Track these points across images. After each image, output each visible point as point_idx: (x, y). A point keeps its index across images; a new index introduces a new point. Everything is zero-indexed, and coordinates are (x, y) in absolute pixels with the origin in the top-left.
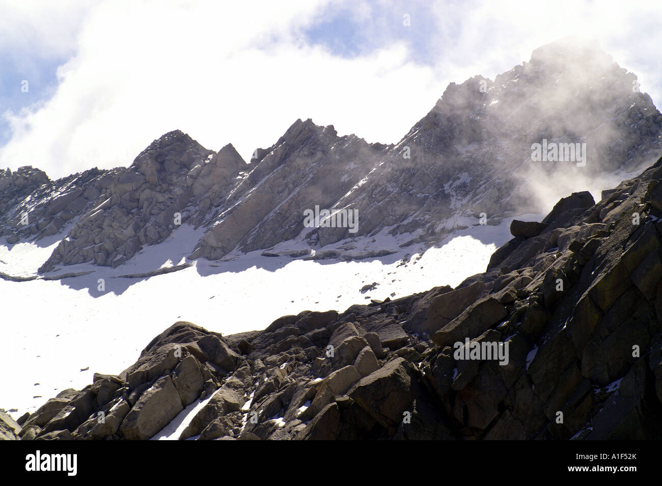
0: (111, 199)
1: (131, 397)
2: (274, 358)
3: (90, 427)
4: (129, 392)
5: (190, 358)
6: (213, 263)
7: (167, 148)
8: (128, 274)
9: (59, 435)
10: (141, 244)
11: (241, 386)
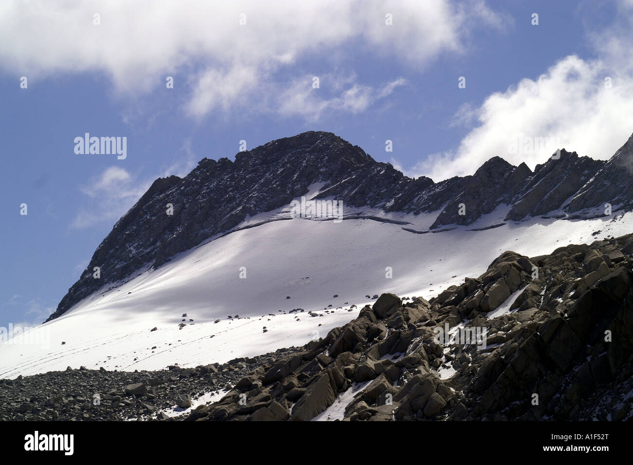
0: (465, 192)
1: (485, 289)
2: (556, 268)
3: (465, 304)
4: (484, 286)
5: (514, 269)
6: (517, 222)
7: (493, 165)
8: (474, 228)
9: (450, 308)
10: (481, 213)
11: (539, 283)
